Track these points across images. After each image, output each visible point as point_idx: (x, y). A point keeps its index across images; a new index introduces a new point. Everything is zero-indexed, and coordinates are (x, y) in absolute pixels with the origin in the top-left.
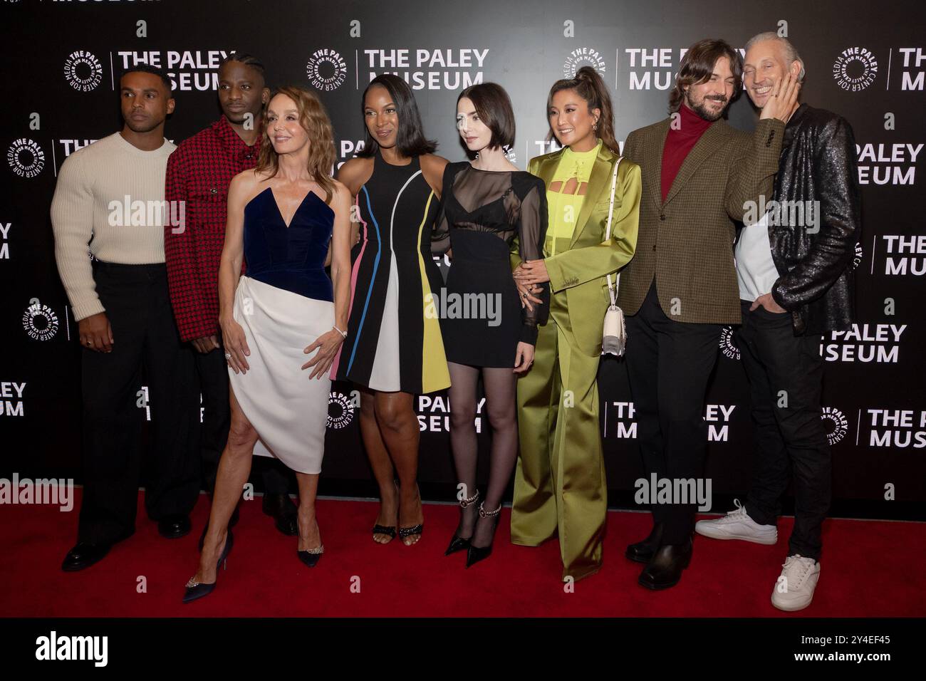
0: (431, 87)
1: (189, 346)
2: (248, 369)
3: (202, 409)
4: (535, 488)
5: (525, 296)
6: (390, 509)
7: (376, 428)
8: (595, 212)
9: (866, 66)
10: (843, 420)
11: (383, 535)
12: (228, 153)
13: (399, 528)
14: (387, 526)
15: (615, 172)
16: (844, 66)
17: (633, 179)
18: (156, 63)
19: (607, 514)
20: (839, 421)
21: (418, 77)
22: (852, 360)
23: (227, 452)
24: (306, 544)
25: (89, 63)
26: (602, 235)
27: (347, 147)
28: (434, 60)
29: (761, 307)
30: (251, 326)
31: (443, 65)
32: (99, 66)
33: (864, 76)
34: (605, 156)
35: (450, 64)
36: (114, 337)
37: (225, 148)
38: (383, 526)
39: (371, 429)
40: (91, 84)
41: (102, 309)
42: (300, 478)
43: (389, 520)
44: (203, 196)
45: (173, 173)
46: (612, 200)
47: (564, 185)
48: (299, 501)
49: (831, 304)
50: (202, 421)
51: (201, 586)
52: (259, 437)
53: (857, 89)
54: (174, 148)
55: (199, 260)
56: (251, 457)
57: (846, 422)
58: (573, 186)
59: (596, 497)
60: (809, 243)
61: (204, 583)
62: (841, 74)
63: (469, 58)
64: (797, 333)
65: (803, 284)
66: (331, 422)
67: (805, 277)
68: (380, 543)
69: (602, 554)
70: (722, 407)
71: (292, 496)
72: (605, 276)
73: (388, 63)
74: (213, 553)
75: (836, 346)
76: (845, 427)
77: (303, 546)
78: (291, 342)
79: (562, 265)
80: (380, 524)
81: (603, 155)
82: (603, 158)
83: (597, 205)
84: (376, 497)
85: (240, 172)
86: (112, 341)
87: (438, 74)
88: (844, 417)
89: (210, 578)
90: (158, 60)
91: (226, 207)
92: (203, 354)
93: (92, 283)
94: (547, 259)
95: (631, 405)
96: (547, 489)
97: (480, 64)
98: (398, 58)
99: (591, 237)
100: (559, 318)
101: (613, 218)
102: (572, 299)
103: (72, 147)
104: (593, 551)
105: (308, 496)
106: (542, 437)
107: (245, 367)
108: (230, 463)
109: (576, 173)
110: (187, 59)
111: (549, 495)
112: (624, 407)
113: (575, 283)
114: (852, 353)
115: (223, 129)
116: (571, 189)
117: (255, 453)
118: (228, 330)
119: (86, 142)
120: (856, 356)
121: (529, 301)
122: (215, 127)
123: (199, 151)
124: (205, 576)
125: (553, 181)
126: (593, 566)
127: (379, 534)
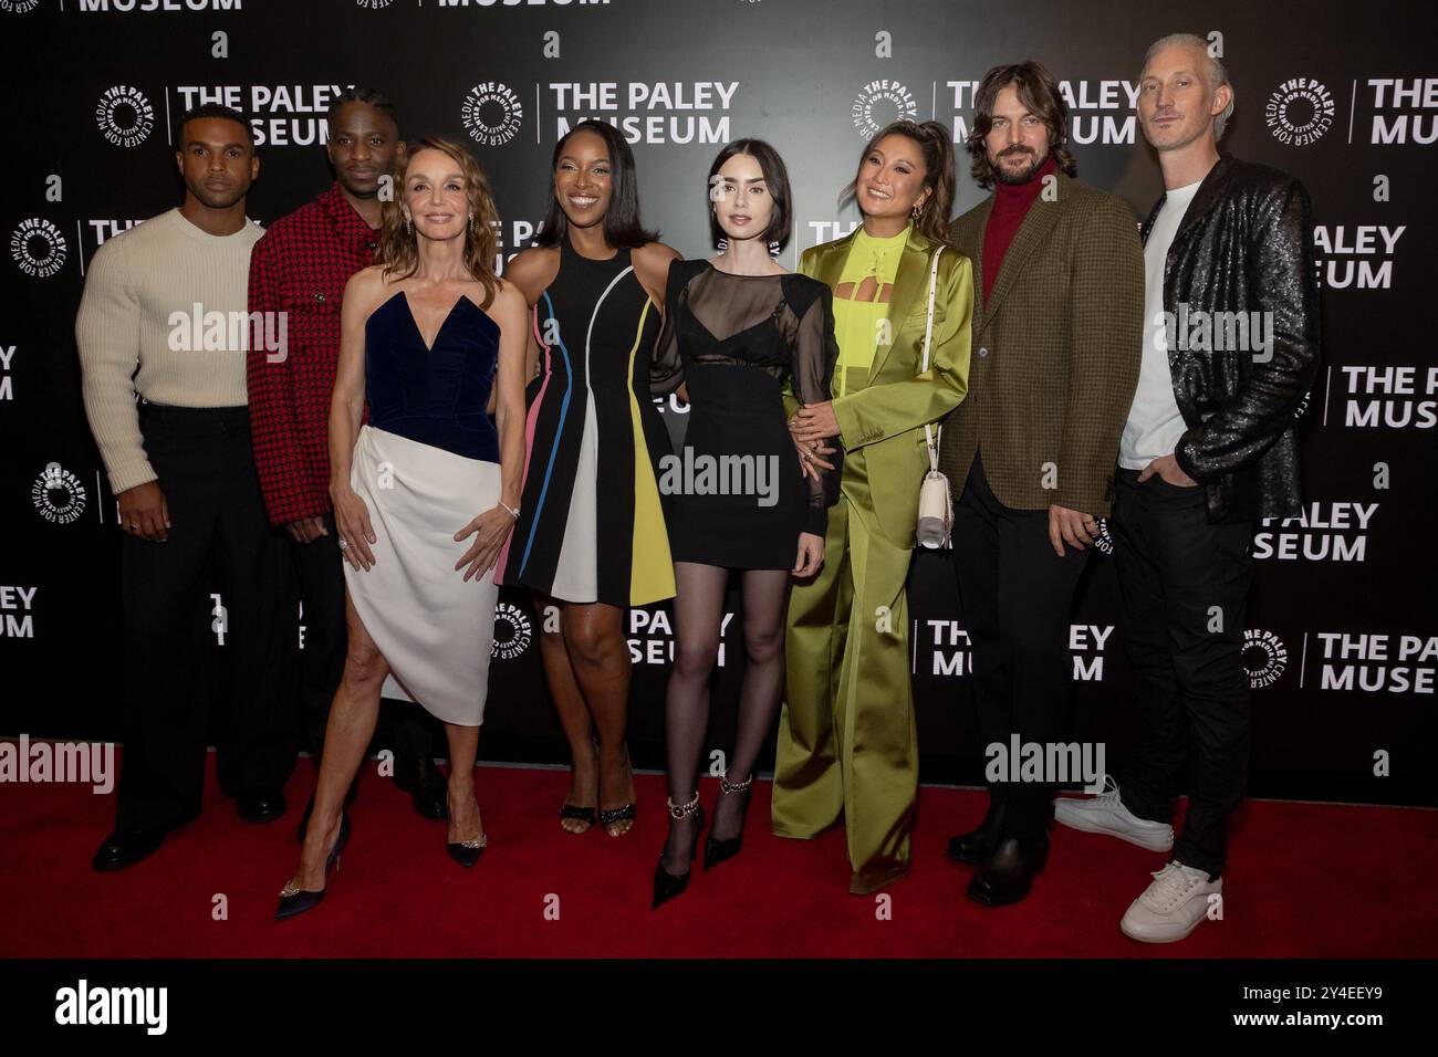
0: (651, 140)
1: (282, 531)
2: (374, 563)
3: (303, 628)
4: (808, 749)
5: (807, 459)
6: (586, 780)
7: (566, 659)
8: (905, 329)
9: (1317, 106)
10: (1280, 648)
11: (577, 821)
12: (342, 240)
13: (599, 809)
14: (583, 807)
15: (934, 268)
16: (1283, 106)
17: (961, 279)
18: (234, 104)
19: (919, 791)
20: (1274, 651)
21: (631, 124)
22: (1294, 556)
23: (341, 692)
24: (460, 833)
25: (134, 104)
26: (917, 364)
27: (522, 230)
28: (655, 99)
29: (1156, 477)
30: (377, 501)
31: (669, 106)
32: (149, 108)
33: (1314, 122)
34: (919, 245)
35: (679, 105)
36: (170, 519)
37: (338, 233)
38: (577, 806)
39: (558, 660)
40: (137, 137)
41: (153, 476)
42: (451, 733)
43: (586, 799)
44: (303, 305)
45: (260, 270)
46: (931, 310)
47: (856, 288)
48: (449, 768)
49: (1268, 475)
50: (302, 646)
51: (302, 894)
52: (390, 670)
53: (1303, 142)
54: (262, 232)
55: (298, 402)
56: (378, 700)
57: (1284, 652)
58: (870, 290)
59: (902, 764)
60: (1236, 378)
61: (307, 890)
62: (1278, 120)
63: (708, 95)
64: (1212, 519)
65: (1227, 443)
66: (496, 648)
67: (1231, 431)
68: (572, 832)
69: (911, 851)
70: (1094, 629)
71: (439, 762)
72: (922, 426)
73: (585, 103)
74: (321, 845)
75: (1269, 536)
76: (1283, 660)
77: (456, 836)
78: (436, 522)
79: (859, 410)
80: (572, 804)
81: (915, 243)
82: (915, 247)
83: (909, 318)
84: (565, 764)
85: (360, 269)
86: (168, 525)
87: (661, 120)
88: (1281, 644)
89: (317, 883)
90: (237, 99)
91: (339, 322)
92: (303, 543)
93: (138, 437)
94: (835, 402)
95: (955, 624)
96: (827, 752)
97: (726, 105)
98: (600, 96)
99: (900, 367)
100: (851, 490)
101: (932, 339)
102: (873, 461)
103: (107, 231)
104: (896, 847)
105: (463, 758)
106: (821, 673)
107: (368, 560)
108: (348, 707)
109: (874, 270)
110: (282, 98)
111: (829, 761)
112: (943, 627)
113: (878, 436)
114: (1293, 546)
115: (335, 204)
116: (868, 294)
117: (384, 695)
118: (343, 505)
119: (129, 223)
120: (1299, 550)
121: (813, 465)
122: (324, 200)
123: (299, 237)
124: (308, 879)
125: (840, 282)
126: (896, 869)
127: (571, 819)
